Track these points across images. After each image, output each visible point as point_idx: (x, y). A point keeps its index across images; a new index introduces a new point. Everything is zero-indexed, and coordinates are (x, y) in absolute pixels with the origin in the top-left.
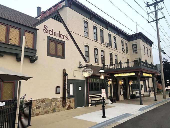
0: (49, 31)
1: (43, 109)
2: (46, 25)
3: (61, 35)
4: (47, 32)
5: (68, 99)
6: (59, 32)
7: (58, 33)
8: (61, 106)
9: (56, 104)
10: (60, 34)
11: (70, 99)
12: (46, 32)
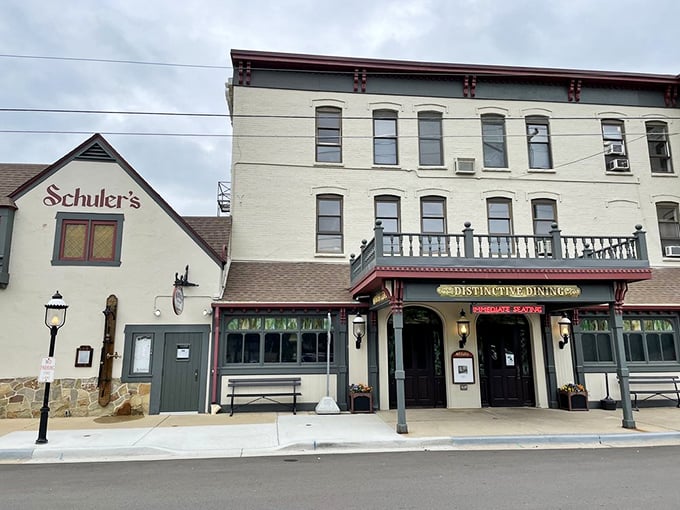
0: (64, 197)
1: (30, 404)
2: (53, 186)
3: (107, 198)
4: (57, 201)
5: (123, 382)
6: (103, 191)
7: (97, 197)
8: (93, 402)
9: (74, 394)
10: (106, 196)
11: (132, 385)
12: (54, 203)
